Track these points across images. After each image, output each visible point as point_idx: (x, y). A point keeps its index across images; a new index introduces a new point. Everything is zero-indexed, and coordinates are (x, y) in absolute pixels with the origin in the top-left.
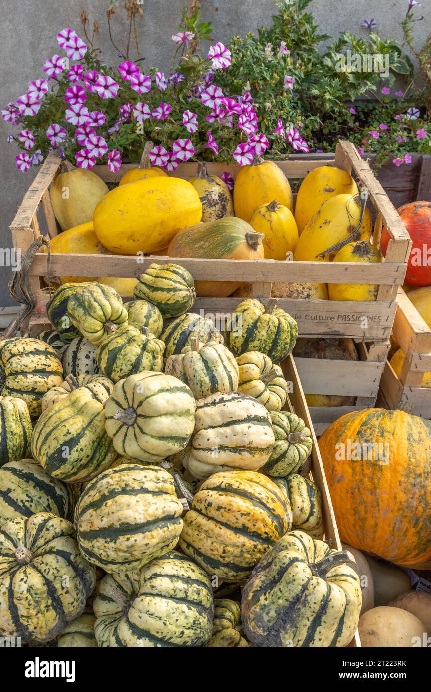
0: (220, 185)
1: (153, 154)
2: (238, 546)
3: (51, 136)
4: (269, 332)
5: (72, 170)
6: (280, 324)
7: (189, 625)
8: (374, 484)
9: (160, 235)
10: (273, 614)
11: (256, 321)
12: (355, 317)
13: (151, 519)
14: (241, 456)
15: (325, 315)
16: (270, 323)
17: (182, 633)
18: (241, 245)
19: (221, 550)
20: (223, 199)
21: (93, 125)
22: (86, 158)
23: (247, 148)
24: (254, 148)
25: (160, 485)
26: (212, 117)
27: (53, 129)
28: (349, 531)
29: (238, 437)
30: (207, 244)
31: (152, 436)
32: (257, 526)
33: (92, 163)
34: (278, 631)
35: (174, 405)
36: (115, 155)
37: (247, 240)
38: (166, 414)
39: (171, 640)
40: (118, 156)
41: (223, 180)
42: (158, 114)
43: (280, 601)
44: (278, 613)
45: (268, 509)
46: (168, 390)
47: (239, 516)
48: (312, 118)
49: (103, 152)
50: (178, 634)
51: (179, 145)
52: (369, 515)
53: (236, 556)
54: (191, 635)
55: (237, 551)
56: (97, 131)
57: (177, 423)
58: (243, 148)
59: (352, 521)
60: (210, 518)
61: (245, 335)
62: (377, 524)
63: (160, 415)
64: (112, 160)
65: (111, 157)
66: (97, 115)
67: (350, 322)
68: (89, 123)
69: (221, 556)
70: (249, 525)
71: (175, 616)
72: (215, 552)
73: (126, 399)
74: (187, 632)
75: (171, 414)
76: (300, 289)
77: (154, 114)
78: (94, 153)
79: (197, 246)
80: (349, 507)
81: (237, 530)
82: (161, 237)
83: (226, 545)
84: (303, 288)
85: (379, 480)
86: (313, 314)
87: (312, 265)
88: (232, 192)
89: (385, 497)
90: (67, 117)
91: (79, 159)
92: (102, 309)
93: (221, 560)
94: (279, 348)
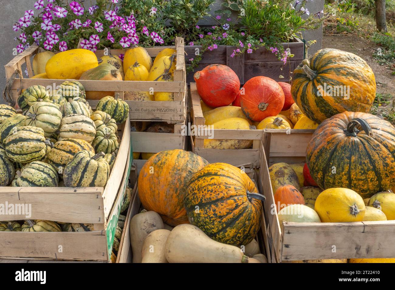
0: (115, 58)
1: (82, 43)
2: (67, 157)
3: (34, 36)
4: (112, 106)
5: (43, 52)
6: (118, 103)
7: (43, 178)
8: (158, 174)
9: (76, 74)
10: (70, 169)
11: (107, 102)
12: (165, 110)
13: (31, 138)
14: (78, 134)
15: (150, 109)
16: (113, 102)
17: (40, 180)
18: (109, 74)
19: (60, 159)
20: (117, 65)
21: (54, 30)
22: (49, 44)
23: (127, 39)
24: (131, 39)
25: (37, 131)
26: (112, 26)
27: (36, 33)
28: (150, 200)
29: (77, 127)
30: (93, 75)
31: (40, 121)
32: (75, 150)
33: (51, 47)
34: (71, 175)
35: (50, 111)
36: (64, 44)
37: (112, 72)
38: (46, 113)
39: (35, 183)
40: (65, 44)
41: (120, 57)
42: (85, 25)
43: (73, 164)
44: (72, 168)
45: (81, 146)
46: (48, 106)
47: (68, 146)
48: (170, 29)
49: (57, 41)
50: (37, 180)
51: (93, 38)
52: (156, 189)
53: (66, 161)
54: (43, 182)
55: (66, 159)
56: (56, 33)
57: (51, 117)
58: (124, 39)
59: (150, 194)
60: (58, 149)
61: (102, 108)
62: (159, 192)
63: (44, 113)
64: (62, 46)
65: (61, 44)
66: (57, 26)
67: (163, 112)
68: (53, 29)
69: (61, 161)
70: (72, 150)
71: (37, 174)
72: (58, 160)
73: (34, 111)
74: (41, 180)
75: (49, 114)
76: (140, 97)
77: (83, 25)
78: (53, 42)
79: (89, 76)
80: (148, 186)
81: (67, 152)
82: (77, 75)
83: (62, 157)
84: (141, 97)
85: (161, 172)
86: (145, 109)
87: (140, 82)
88: (122, 63)
89: (163, 179)
90: (41, 26)
91: (46, 45)
92: (36, 92)
93: (61, 162)
94: (117, 114)
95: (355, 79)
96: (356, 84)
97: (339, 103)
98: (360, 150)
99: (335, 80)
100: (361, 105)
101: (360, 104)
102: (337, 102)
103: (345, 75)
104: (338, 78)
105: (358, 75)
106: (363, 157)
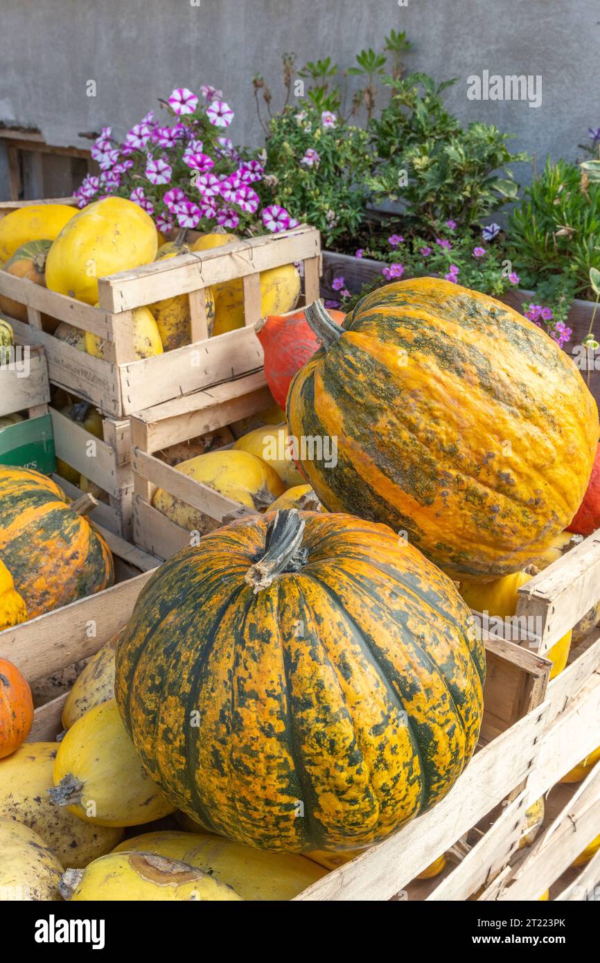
15: (73, 365)
67: (91, 382)
86: (66, 362)
95: (442, 369)
96: (439, 387)
97: (357, 439)
98: (204, 608)
99: (363, 352)
100: (459, 481)
101: (454, 473)
102: (353, 434)
103: (408, 346)
104: (377, 348)
105: (463, 360)
106: (192, 634)
